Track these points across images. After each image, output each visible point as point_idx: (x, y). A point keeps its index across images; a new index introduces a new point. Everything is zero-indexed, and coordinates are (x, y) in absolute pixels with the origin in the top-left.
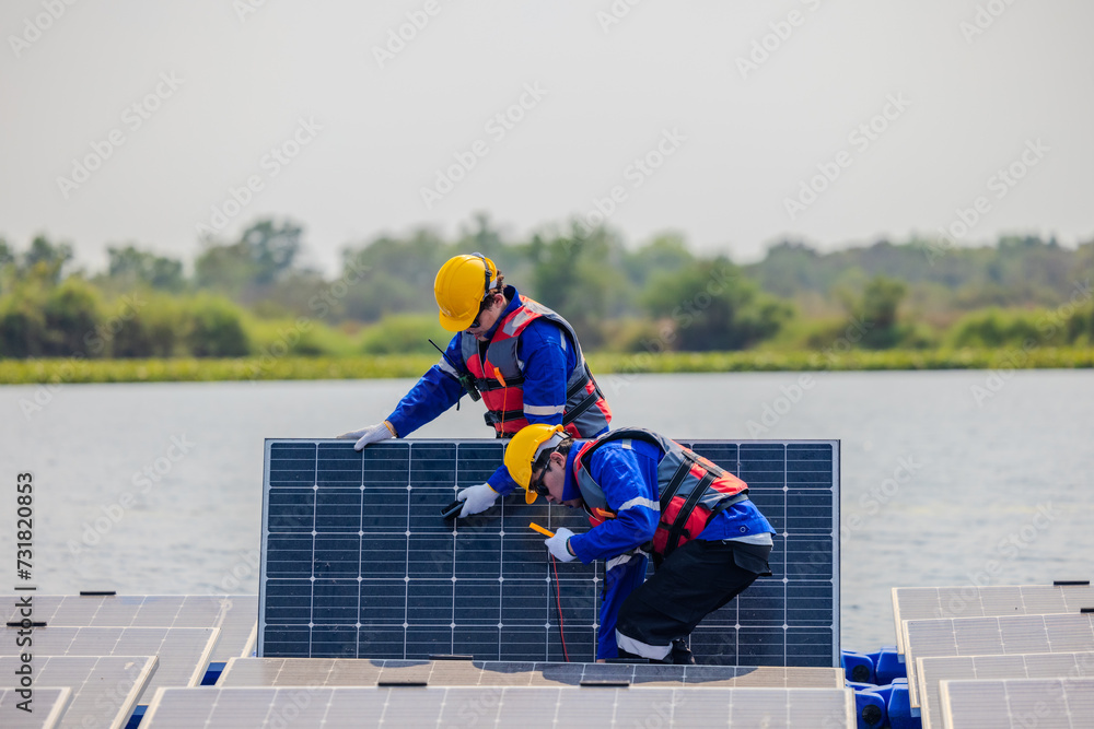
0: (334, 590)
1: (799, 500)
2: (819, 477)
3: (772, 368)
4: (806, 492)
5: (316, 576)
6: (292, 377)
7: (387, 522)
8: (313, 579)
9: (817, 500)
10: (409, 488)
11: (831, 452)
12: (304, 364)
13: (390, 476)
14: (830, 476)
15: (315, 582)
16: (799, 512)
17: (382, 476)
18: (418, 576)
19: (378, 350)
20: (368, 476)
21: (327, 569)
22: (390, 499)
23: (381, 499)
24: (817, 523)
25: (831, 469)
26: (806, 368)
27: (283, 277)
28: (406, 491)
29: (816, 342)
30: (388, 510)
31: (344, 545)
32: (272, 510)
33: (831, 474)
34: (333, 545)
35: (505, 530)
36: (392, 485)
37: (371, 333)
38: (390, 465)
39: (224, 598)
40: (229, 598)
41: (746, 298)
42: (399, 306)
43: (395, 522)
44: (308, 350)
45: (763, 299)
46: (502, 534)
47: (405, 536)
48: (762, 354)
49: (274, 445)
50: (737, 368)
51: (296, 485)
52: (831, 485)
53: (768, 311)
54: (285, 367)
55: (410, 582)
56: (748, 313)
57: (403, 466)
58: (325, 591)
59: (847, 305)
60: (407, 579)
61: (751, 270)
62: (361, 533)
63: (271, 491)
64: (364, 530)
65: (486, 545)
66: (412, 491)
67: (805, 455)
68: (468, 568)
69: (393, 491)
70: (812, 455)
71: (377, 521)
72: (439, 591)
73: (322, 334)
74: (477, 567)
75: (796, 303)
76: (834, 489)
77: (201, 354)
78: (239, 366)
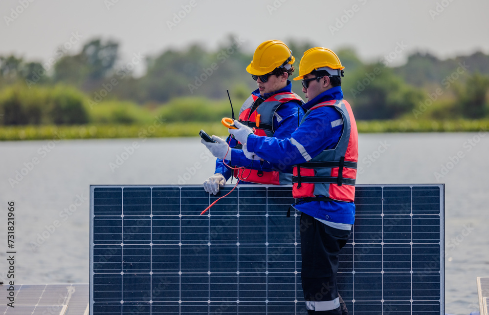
0: (136, 280)
1: (419, 222)
2: (431, 208)
3: (410, 131)
4: (424, 217)
5: (124, 271)
6: (116, 137)
7: (167, 237)
8: (122, 273)
9: (431, 222)
10: (180, 216)
11: (439, 192)
12: (123, 129)
13: (168, 208)
14: (438, 206)
15: (124, 275)
16: (419, 229)
17: (163, 209)
18: (187, 271)
19: (168, 119)
20: (155, 208)
21: (131, 267)
22: (169, 223)
23: (163, 223)
24: (430, 236)
25: (439, 202)
26: (430, 131)
27: (109, 74)
28: (178, 217)
29: (437, 115)
30: (168, 230)
31: (141, 252)
32: (96, 230)
33: (439, 206)
34: (134, 252)
35: (240, 242)
36: (170, 214)
37: (164, 109)
38: (168, 201)
39: (70, 285)
40: (73, 286)
41: (395, 88)
42: (181, 92)
43: (172, 237)
44: (124, 120)
45: (405, 87)
46: (238, 244)
47: (178, 246)
48: (404, 122)
49: (96, 189)
50: (389, 131)
51: (110, 214)
52: (439, 212)
53: (408, 96)
54: (111, 130)
55: (182, 275)
56: (395, 97)
57: (177, 202)
58: (130, 280)
59: (456, 92)
60: (180, 273)
61: (397, 70)
62: (151, 244)
63: (95, 218)
64: (153, 242)
65: (229, 251)
66: (182, 218)
67: (423, 194)
68: (217, 266)
69: (170, 217)
70: (427, 194)
71: (161, 237)
72: (200, 280)
73: (133, 110)
74: (223, 265)
75: (425, 91)
76: (441, 215)
77: (59, 122)
78: (83, 130)
